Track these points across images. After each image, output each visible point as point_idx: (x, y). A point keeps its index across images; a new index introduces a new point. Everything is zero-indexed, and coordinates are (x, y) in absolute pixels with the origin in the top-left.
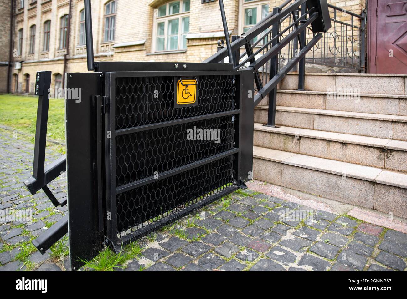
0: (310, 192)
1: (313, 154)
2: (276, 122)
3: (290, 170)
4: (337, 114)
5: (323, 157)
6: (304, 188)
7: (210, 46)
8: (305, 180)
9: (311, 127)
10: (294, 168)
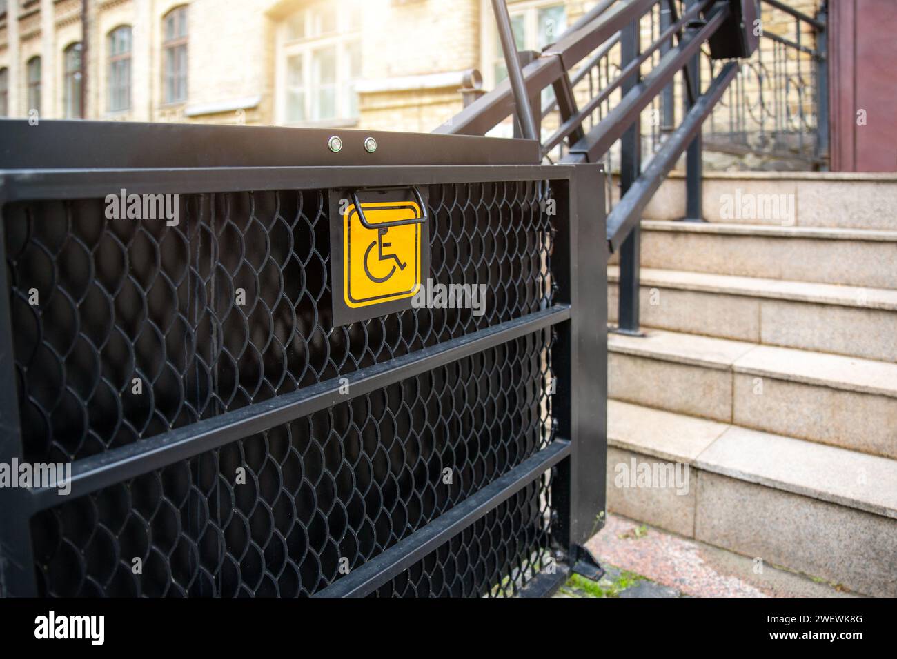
0: (802, 569)
1: (781, 429)
2: (642, 319)
3: (727, 490)
4: (838, 299)
5: (818, 438)
6: (779, 555)
7: (415, 110)
8: (780, 529)
9: (753, 336)
10: (739, 486)
